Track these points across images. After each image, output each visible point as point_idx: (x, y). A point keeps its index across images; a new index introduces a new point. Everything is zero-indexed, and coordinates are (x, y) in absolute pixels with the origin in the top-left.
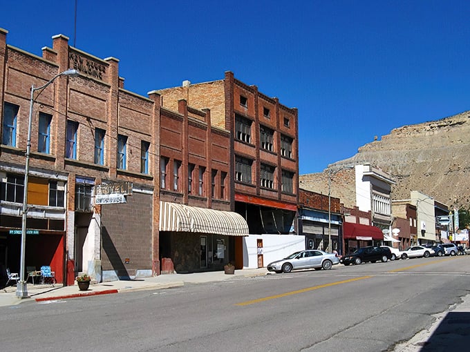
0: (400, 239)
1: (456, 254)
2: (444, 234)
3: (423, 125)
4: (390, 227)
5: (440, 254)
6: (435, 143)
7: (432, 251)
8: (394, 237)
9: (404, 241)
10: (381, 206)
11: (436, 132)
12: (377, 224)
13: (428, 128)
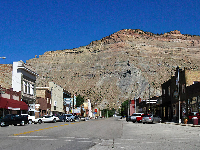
0: (40, 110)
1: (73, 121)
2: (68, 109)
3: (61, 52)
4: (34, 103)
5: (63, 120)
6: (67, 61)
7: (58, 119)
8: (36, 109)
9: (43, 112)
10: (30, 89)
11: (68, 56)
12: (25, 101)
13: (64, 53)
